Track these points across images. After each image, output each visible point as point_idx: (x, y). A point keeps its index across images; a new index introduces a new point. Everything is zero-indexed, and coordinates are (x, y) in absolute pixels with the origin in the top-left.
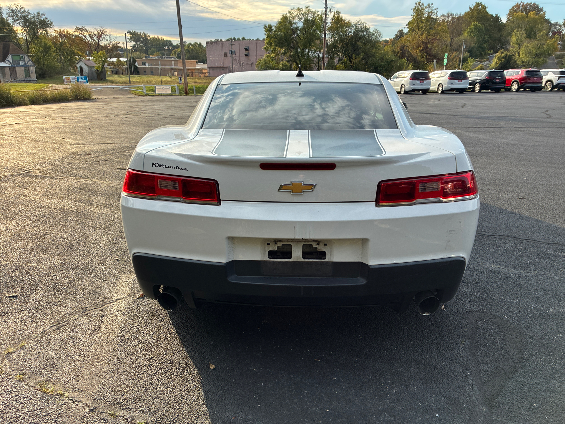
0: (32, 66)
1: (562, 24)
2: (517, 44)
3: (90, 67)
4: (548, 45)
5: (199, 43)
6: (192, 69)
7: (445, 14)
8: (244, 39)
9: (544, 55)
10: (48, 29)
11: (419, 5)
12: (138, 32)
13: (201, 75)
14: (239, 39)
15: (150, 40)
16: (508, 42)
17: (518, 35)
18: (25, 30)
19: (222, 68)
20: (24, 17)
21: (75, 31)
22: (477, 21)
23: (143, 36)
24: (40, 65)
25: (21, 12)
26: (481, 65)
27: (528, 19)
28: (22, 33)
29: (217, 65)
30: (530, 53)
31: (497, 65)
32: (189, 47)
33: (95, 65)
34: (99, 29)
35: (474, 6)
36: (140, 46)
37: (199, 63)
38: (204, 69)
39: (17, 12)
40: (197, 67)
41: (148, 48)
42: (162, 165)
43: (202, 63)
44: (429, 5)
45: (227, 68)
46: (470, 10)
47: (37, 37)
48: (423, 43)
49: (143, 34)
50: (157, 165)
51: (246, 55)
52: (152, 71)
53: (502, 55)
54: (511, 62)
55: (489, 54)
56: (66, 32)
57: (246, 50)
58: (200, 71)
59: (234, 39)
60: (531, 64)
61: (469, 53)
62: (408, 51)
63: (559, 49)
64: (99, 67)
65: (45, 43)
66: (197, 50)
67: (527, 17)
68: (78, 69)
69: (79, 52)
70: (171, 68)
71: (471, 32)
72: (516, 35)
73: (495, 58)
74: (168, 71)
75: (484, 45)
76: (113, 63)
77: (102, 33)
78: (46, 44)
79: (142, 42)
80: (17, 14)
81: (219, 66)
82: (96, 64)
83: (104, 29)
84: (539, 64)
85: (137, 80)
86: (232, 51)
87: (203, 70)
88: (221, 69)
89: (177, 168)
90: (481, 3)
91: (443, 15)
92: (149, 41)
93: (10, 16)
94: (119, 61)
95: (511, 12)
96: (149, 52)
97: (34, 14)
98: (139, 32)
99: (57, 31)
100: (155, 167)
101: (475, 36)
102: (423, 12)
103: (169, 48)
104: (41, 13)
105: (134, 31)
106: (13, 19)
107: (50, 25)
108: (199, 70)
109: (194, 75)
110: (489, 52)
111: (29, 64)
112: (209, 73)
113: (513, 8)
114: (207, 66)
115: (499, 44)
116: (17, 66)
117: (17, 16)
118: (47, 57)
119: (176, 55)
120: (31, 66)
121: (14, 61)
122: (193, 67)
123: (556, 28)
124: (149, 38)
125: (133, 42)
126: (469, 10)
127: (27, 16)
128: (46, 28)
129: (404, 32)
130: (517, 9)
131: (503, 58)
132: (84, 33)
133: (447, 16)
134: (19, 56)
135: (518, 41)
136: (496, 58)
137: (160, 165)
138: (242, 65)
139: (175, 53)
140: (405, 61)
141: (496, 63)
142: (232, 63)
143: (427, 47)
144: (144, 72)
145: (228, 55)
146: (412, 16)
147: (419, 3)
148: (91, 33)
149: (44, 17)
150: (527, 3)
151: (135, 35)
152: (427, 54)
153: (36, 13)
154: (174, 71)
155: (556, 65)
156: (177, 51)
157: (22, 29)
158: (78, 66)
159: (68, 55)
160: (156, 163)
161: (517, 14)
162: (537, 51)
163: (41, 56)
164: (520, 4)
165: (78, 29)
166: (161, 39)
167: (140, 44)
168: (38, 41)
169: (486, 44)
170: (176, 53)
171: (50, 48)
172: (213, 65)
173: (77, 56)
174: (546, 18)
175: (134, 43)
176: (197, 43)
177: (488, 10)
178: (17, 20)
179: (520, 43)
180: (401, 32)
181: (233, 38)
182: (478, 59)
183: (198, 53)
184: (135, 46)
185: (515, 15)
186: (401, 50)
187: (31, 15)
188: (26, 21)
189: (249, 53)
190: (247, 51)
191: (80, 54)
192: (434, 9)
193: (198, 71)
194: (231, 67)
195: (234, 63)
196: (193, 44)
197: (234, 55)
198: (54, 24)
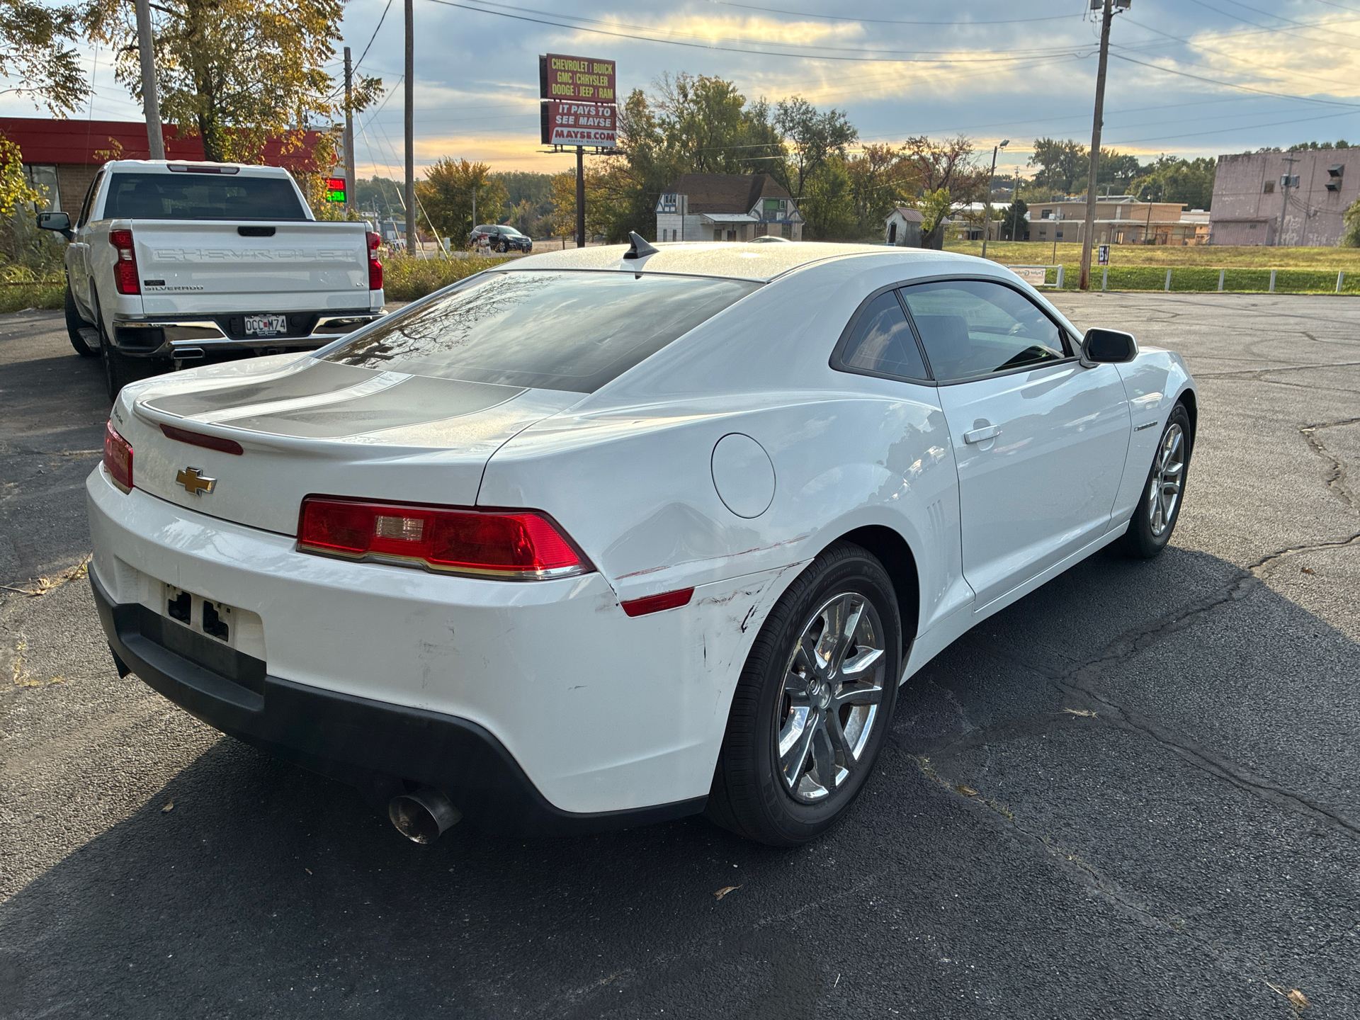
0: (798, 222)
3: (912, 224)
5: (1207, 160)
6: (1167, 226)
8: (1342, 145)
10: (845, 145)
12: (1056, 140)
13: (1187, 240)
14: (1327, 146)
15: (1081, 158)
18: (802, 149)
19: (1251, 221)
20: (804, 122)
21: (904, 148)
23: (1067, 150)
24: (817, 220)
25: (801, 111)
28: (796, 154)
29: (1238, 214)
32: (1178, 170)
33: (923, 220)
34: (955, 141)
36: (1055, 173)
37: (1193, 211)
38: (1201, 226)
39: (793, 112)
40: (1181, 222)
41: (1072, 176)
43: (1202, 211)
45: (1265, 222)
47: (822, 163)
49: (1067, 145)
51: (1331, 188)
52: (1060, 231)
56: (885, 150)
57: (1333, 173)
58: (1190, 230)
59: (1314, 145)
64: (929, 224)
65: (835, 175)
66: (1199, 178)
68: (888, 229)
69: (903, 193)
70: (1110, 224)
74: (1101, 231)
76: (970, 216)
77: (961, 148)
78: (836, 177)
79: (1062, 163)
80: (792, 117)
81: (1245, 216)
82: (925, 216)
83: (966, 139)
85: (1008, 254)
86: (1287, 179)
87: (1198, 229)
88: (1248, 225)
92: (1078, 161)
93: (779, 122)
94: (989, 210)
96: (1073, 187)
97: (825, 114)
98: (1060, 140)
99: (869, 149)
103: (1127, 177)
104: (838, 112)
105: (1048, 140)
106: (784, 126)
107: (852, 137)
108: (1186, 227)
109: (1169, 242)
111: (792, 218)
112: (1212, 235)
114: (1208, 218)
116: (770, 222)
117: (792, 121)
118: (835, 202)
119: (1140, 190)
120: (796, 222)
121: (766, 211)
122: (1172, 219)
124: (1080, 154)
125: (1040, 164)
127: (811, 119)
128: (841, 143)
132: (922, 151)
134: (776, 203)
138: (1315, 214)
139: (1138, 186)
142: (1284, 210)
144: (1041, 233)
145: (1277, 188)
148: (937, 151)
149: (842, 120)
151: (1048, 148)
153: (828, 113)
154: (1117, 230)
156: (1145, 181)
157: (796, 146)
158: (889, 222)
159: (880, 199)
163: (823, 202)
165: (913, 143)
166: (1110, 155)
167: (1055, 169)
168: (822, 170)
170: (1140, 186)
171: (842, 184)
172: (1227, 215)
173: (898, 200)
175: (1043, 167)
176: (1203, 160)
178: (791, 129)
181: (1309, 144)
183: (1201, 185)
184: (1042, 173)
187: (819, 118)
188: (807, 130)
189: (1340, 182)
190: (1335, 178)
191: (905, 195)
193: (1181, 231)
194: (1279, 219)
195: (1289, 207)
196: (1191, 162)
197: (1293, 189)
198: (858, 134)
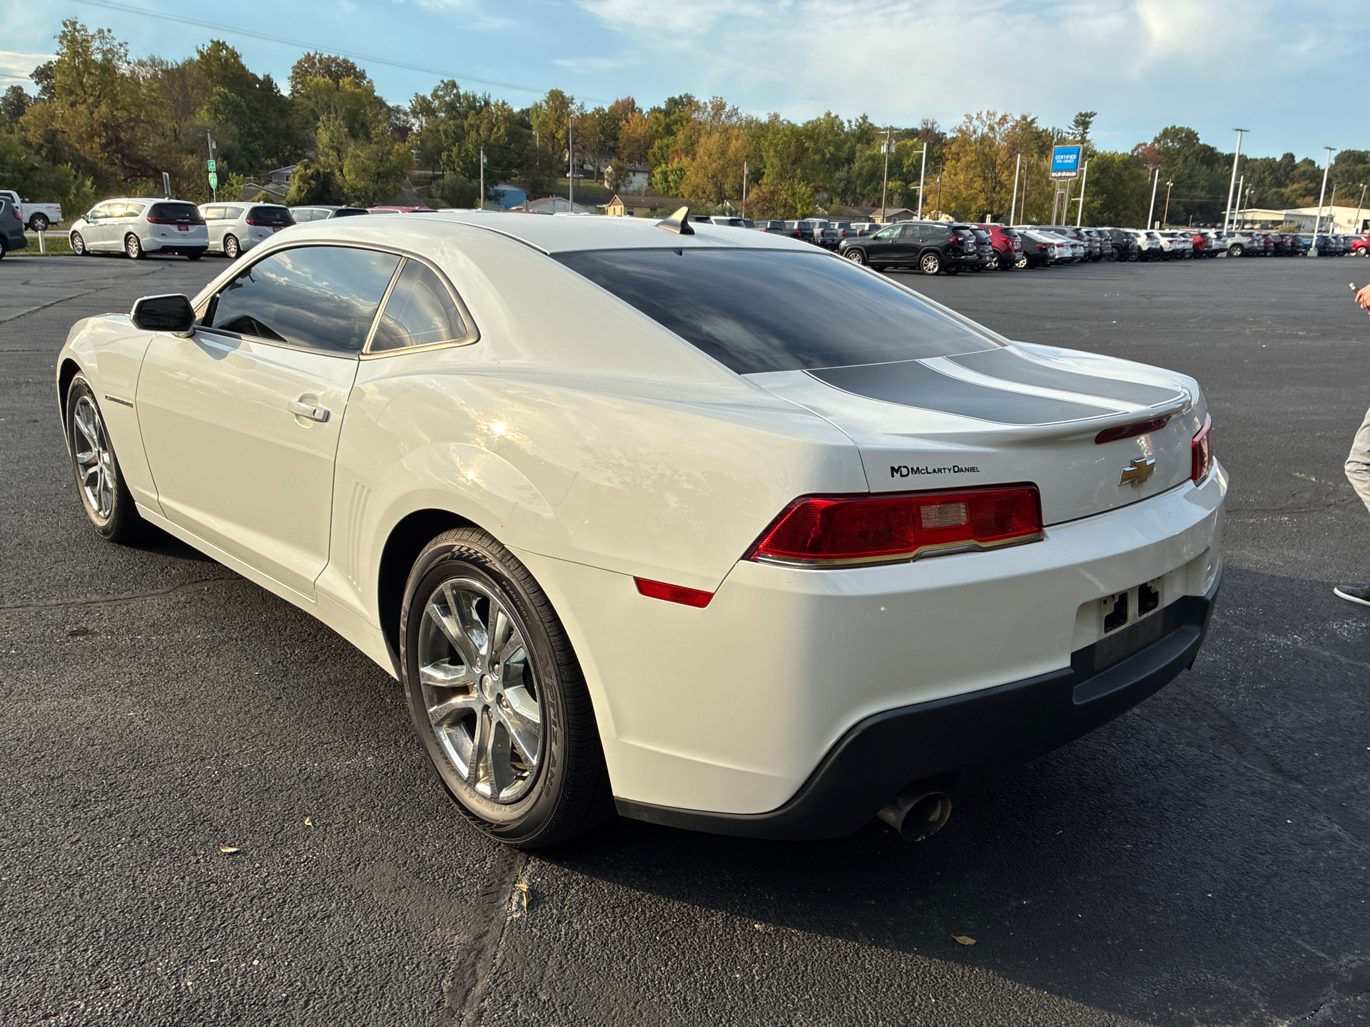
1: (409, 110)
2: (332, 148)
4: (399, 155)
7: (145, 59)
9: (394, 177)
11: (75, 29)
16: (311, 144)
17: (332, 128)
22: (224, 85)
26: (263, 192)
27: (340, 94)
30: (364, 170)
31: (303, 194)
35: (209, 49)
42: (918, 468)
44: (101, 31)
46: (202, 58)
48: (105, 126)
50: (904, 471)
53: (308, 171)
54: (331, 189)
55: (269, 168)
60: (371, 194)
61: (225, 162)
62: (71, 146)
63: (416, 164)
67: (338, 88)
71: (215, 110)
72: (327, 129)
73: (294, 177)
75: (253, 145)
84: (388, 195)
89: (956, 469)
90: (224, 43)
91: (139, 61)
95: (297, 73)
100: (902, 476)
101: (227, 121)
102: (88, 47)
110: (269, 162)
113: (299, 63)
115: (287, 145)
123: (398, 119)
126: (197, 57)
129: (25, 92)
130: (309, 67)
131: (312, 177)
133: (151, 66)
135: (333, 142)
136: (297, 177)
137: (912, 469)
140: (70, 170)
141: (299, 190)
143: (118, 140)
146: (58, 54)
147: (74, 24)
150: (330, 57)
152: (123, 155)
155: (416, 198)
160: (900, 467)
161: (315, 80)
162: (378, 168)
164: (314, 58)
169: (259, 143)
174: (375, 94)
177: (243, 61)
179: (339, 146)
180: (17, 91)
182: (252, 178)
185: (311, 81)
186: (46, 141)
192: (116, 43)
